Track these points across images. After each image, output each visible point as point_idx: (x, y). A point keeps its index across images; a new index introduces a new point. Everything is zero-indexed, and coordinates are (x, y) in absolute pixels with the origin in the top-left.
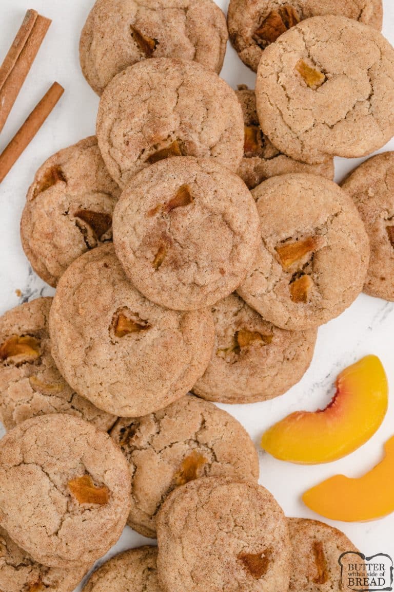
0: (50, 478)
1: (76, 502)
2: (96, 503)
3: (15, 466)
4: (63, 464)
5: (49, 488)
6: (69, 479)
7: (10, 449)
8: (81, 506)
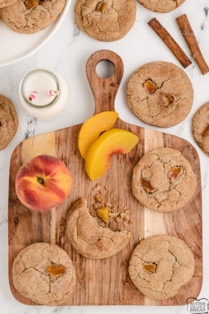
0: (38, 271)
1: (53, 276)
2: (61, 273)
3: (23, 272)
4: (42, 263)
5: (40, 275)
6: (46, 268)
7: (18, 266)
8: (55, 277)
